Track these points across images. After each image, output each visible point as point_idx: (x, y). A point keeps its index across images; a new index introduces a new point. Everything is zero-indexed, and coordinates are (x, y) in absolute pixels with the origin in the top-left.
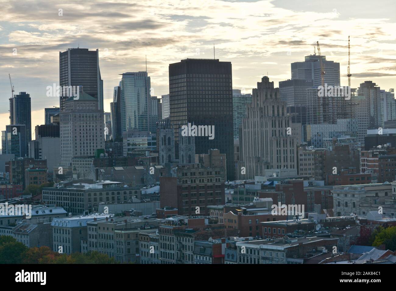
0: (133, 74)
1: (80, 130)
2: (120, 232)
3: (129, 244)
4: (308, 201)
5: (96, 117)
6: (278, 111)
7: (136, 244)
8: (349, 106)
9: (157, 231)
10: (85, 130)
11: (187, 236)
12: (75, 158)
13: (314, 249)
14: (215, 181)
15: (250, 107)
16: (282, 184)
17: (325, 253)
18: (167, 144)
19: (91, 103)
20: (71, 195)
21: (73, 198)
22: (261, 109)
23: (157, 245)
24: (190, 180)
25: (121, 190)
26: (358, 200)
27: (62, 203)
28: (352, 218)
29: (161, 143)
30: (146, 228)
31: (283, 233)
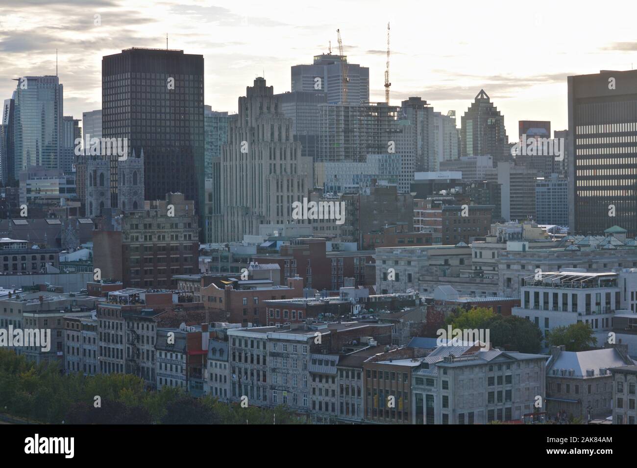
0: (36, 80)
2: (31, 315)
4: (333, 273)
6: (280, 133)
7: (58, 336)
8: (387, 134)
9: (94, 313)
11: (145, 320)
13: (354, 340)
14: (183, 239)
15: (234, 127)
16: (291, 244)
17: (373, 347)
18: (98, 185)
22: (252, 129)
23: (93, 337)
24: (143, 237)
25: (28, 254)
26: (417, 269)
28: (410, 296)
29: (89, 182)
30: (73, 310)
31: (300, 317)
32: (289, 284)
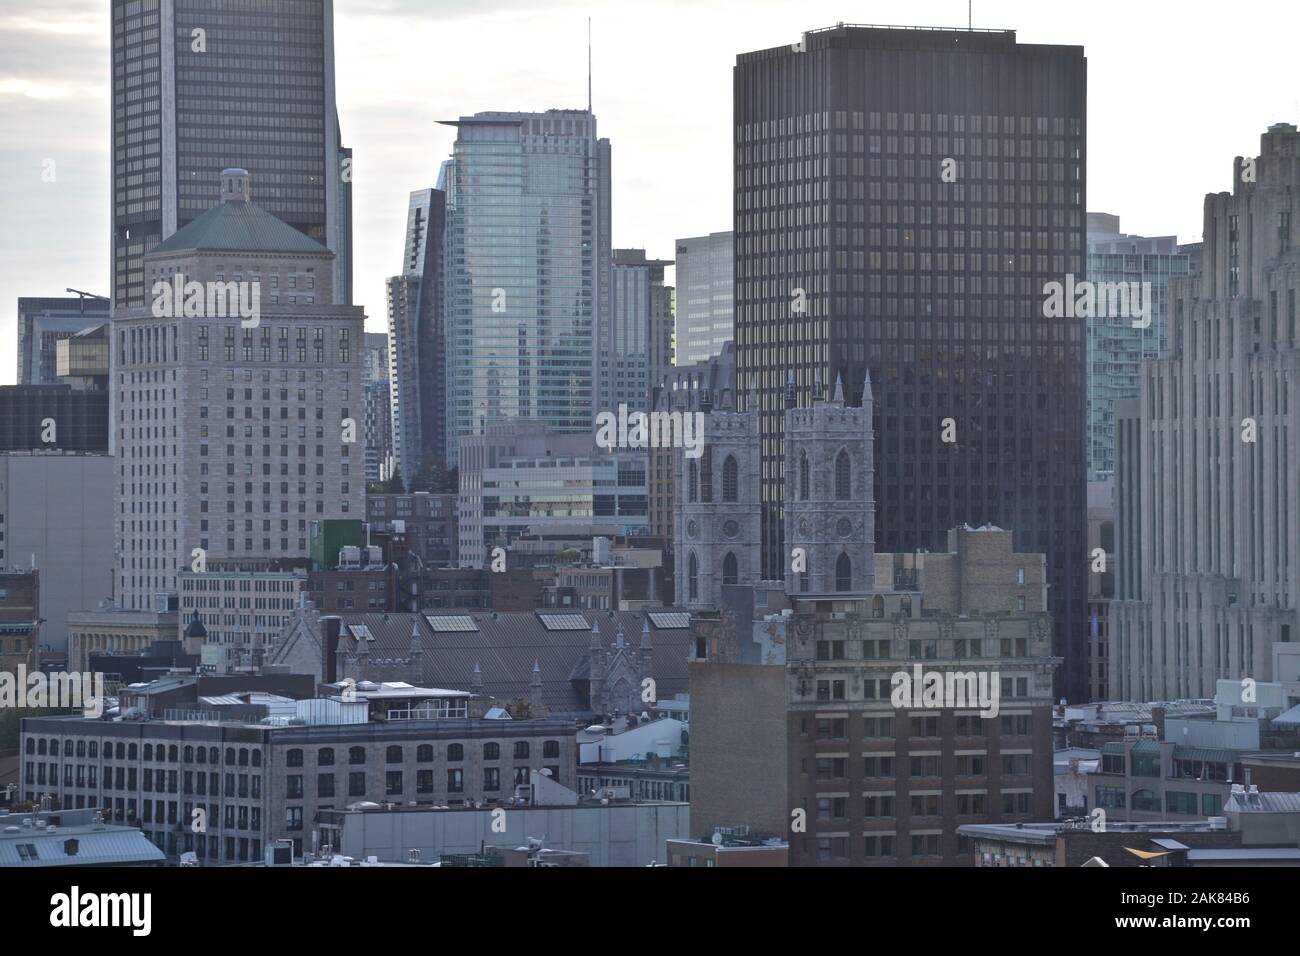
0: (517, 124)
1: (231, 413)
5: (319, 342)
10: (257, 413)
15: (1187, 300)
18: (718, 496)
19: (294, 269)
20: (188, 759)
21: (202, 776)
22: (1251, 306)
25: (471, 736)
27: (133, 803)
29: (685, 488)
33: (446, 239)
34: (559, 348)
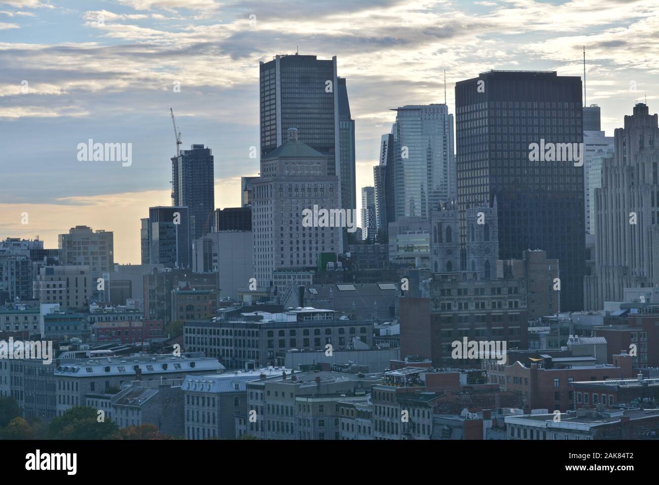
2: (304, 399)
3: (323, 425)
5: (322, 189)
7: (336, 425)
9: (368, 397)
11: (421, 405)
12: (280, 270)
13: (652, 430)
14: (507, 307)
15: (609, 166)
18: (444, 241)
19: (313, 163)
20: (236, 335)
21: (240, 340)
22: (630, 169)
23: (368, 425)
24: (457, 304)
25: (334, 326)
27: (219, 350)
29: (433, 238)
30: (356, 393)
31: (611, 403)
32: (614, 362)
33: (394, 152)
34: (436, 190)
